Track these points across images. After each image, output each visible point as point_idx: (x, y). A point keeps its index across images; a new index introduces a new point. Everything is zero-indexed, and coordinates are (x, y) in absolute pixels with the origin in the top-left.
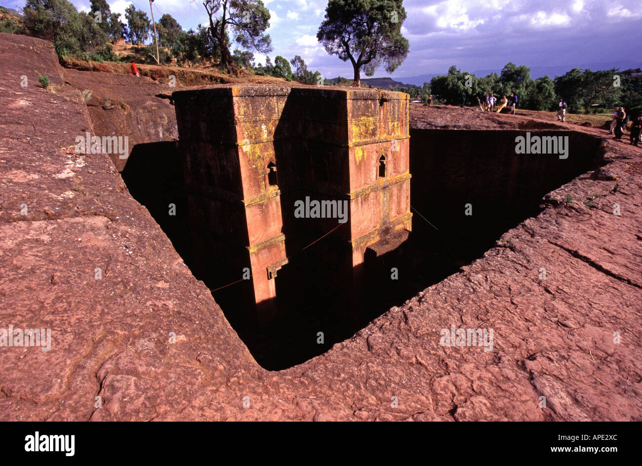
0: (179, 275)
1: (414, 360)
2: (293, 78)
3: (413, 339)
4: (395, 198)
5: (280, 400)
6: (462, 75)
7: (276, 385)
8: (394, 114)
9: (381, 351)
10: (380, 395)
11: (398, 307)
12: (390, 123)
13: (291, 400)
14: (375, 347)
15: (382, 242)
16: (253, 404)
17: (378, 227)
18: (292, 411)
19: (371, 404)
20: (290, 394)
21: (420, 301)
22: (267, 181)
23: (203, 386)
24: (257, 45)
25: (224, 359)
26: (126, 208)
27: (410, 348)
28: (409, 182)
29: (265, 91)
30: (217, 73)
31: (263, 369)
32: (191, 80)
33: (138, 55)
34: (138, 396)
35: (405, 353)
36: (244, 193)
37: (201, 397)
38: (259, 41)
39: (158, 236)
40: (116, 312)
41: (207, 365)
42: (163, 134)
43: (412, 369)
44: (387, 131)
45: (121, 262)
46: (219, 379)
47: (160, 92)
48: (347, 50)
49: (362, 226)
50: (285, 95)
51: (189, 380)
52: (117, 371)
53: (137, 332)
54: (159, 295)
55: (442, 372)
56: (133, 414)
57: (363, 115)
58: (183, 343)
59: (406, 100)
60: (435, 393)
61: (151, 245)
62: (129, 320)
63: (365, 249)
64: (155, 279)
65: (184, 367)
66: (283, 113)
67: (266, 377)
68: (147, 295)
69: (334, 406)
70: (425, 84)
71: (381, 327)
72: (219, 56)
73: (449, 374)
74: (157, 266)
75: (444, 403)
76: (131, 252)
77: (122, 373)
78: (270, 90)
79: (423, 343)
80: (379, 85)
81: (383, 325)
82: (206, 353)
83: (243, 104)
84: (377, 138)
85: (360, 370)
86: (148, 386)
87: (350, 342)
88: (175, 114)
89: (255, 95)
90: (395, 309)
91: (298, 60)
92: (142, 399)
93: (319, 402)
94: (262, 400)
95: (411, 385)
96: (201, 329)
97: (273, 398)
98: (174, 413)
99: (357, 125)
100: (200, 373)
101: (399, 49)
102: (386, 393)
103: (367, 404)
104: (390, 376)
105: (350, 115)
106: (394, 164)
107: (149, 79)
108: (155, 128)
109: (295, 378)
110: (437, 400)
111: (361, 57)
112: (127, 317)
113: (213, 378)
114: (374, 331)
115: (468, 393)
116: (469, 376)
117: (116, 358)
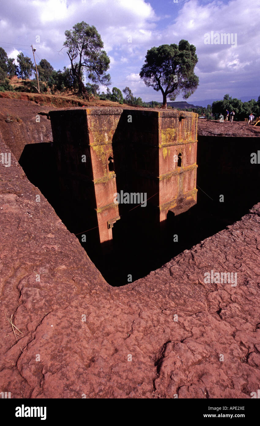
0: (60, 230)
1: (197, 282)
2: (124, 102)
3: (197, 269)
4: (187, 180)
5: (120, 303)
6: (232, 100)
7: (118, 295)
8: (188, 127)
9: (178, 276)
10: (177, 301)
11: (188, 250)
12: (185, 132)
13: (127, 303)
14: (174, 274)
15: (178, 207)
16: (105, 305)
17: (176, 198)
18: (126, 309)
19: (172, 307)
20: (126, 300)
21: (201, 246)
22: (108, 168)
23: (77, 295)
24: (102, 81)
25: (88, 280)
26: (27, 188)
27: (195, 275)
28: (196, 170)
29: (107, 112)
30: (76, 99)
31: (110, 285)
32: (60, 103)
33: (26, 86)
34: (41, 300)
35: (192, 277)
36: (94, 176)
37: (76, 301)
38: (103, 78)
39: (46, 206)
40: (26, 252)
41: (78, 283)
42: (43, 138)
43: (196, 287)
44: (183, 137)
45: (27, 222)
46: (86, 291)
47: (41, 112)
48: (159, 84)
49: (166, 197)
50: (119, 114)
51: (69, 291)
52: (29, 285)
53: (38, 264)
54: (49, 242)
55: (213, 289)
56: (39, 309)
57: (168, 127)
58: (64, 270)
59: (196, 117)
60: (209, 301)
61: (42, 211)
62: (33, 256)
63: (168, 211)
64: (46, 232)
65: (66, 284)
66: (118, 126)
67: (112, 290)
68: (43, 242)
69: (150, 307)
70: (208, 106)
71: (178, 262)
72: (77, 87)
73: (217, 290)
74: (47, 224)
75: (214, 307)
76: (31, 216)
77: (31, 287)
78: (110, 110)
79: (203, 272)
80: (178, 106)
81: (179, 261)
82: (78, 276)
83: (93, 120)
84: (177, 142)
85: (166, 287)
86: (46, 294)
87: (160, 270)
88: (51, 126)
89: (101, 114)
90: (187, 251)
91: (127, 90)
92: (43, 301)
93: (142, 305)
94: (110, 303)
95: (195, 296)
96: (74, 262)
97: (116, 302)
98: (61, 309)
99: (165, 134)
100: (75, 287)
101: (192, 83)
102: (180, 300)
103: (169, 306)
104: (183, 291)
105: (160, 127)
106: (187, 158)
107: (33, 103)
108: (38, 134)
109: (128, 291)
110: (210, 305)
111: (167, 88)
112: (32, 254)
113: (82, 290)
114: (174, 264)
115: (228, 301)
116: (229, 292)
117: (27, 278)
